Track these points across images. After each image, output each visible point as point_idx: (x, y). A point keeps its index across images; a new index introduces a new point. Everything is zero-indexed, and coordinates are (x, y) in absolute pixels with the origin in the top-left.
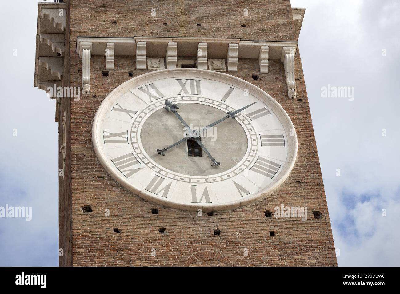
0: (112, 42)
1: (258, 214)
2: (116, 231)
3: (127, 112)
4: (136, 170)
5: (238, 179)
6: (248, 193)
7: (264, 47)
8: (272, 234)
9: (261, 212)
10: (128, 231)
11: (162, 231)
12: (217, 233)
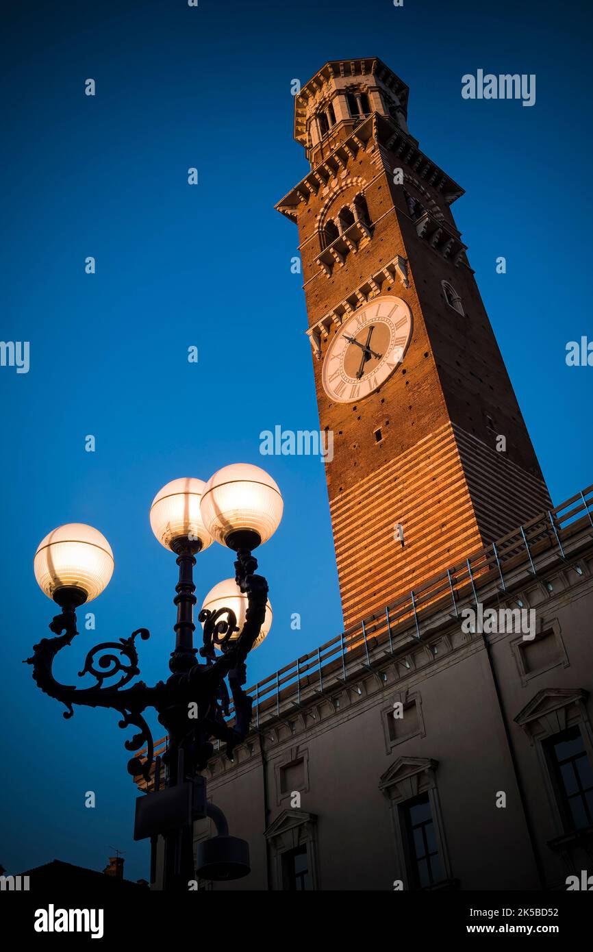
0: (319, 323)
1: (398, 374)
2: (341, 433)
3: (337, 356)
4: (344, 389)
5: (389, 361)
6: (393, 365)
7: (384, 270)
8: (407, 383)
9: (401, 373)
10: (344, 430)
11: (359, 418)
12: (383, 401)
